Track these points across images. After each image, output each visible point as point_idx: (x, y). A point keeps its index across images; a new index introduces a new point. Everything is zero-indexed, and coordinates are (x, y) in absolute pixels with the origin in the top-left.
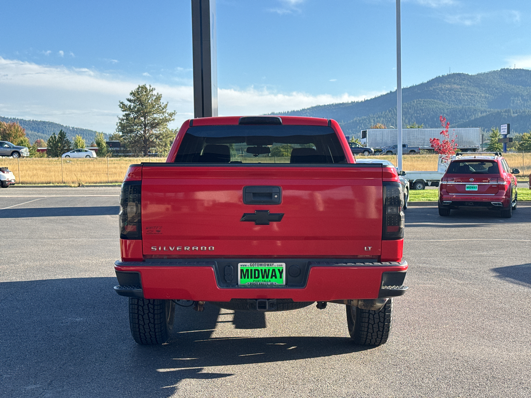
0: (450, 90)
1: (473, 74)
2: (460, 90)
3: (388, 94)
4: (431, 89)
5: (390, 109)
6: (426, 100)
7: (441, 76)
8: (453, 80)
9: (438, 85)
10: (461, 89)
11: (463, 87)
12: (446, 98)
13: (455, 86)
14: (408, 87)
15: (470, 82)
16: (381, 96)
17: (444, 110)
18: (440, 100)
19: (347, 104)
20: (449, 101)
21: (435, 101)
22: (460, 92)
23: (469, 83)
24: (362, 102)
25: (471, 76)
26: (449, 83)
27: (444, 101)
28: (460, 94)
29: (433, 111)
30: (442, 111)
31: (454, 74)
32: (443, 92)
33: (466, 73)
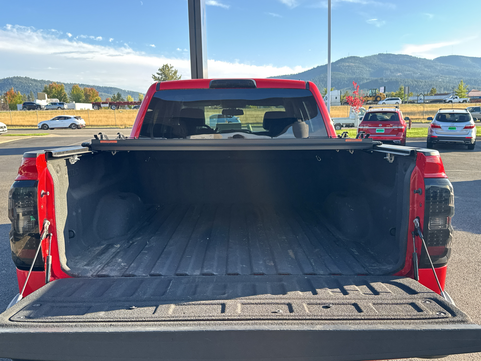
0: (349, 66)
1: (362, 57)
2: (354, 66)
3: (312, 69)
4: (338, 66)
5: (313, 78)
6: (334, 73)
7: (343, 58)
8: (350, 60)
9: (342, 64)
10: (355, 65)
11: (356, 64)
12: (346, 71)
13: (352, 64)
14: (324, 65)
15: (360, 61)
16: (308, 70)
17: (345, 79)
18: (343, 73)
19: (288, 75)
20: (348, 73)
21: (340, 73)
22: (354, 68)
23: (360, 62)
24: (297, 74)
25: (361, 58)
26: (348, 62)
27: (345, 73)
28: (354, 69)
29: (338, 79)
30: (344, 79)
31: (351, 57)
32: (344, 68)
33: (358, 56)
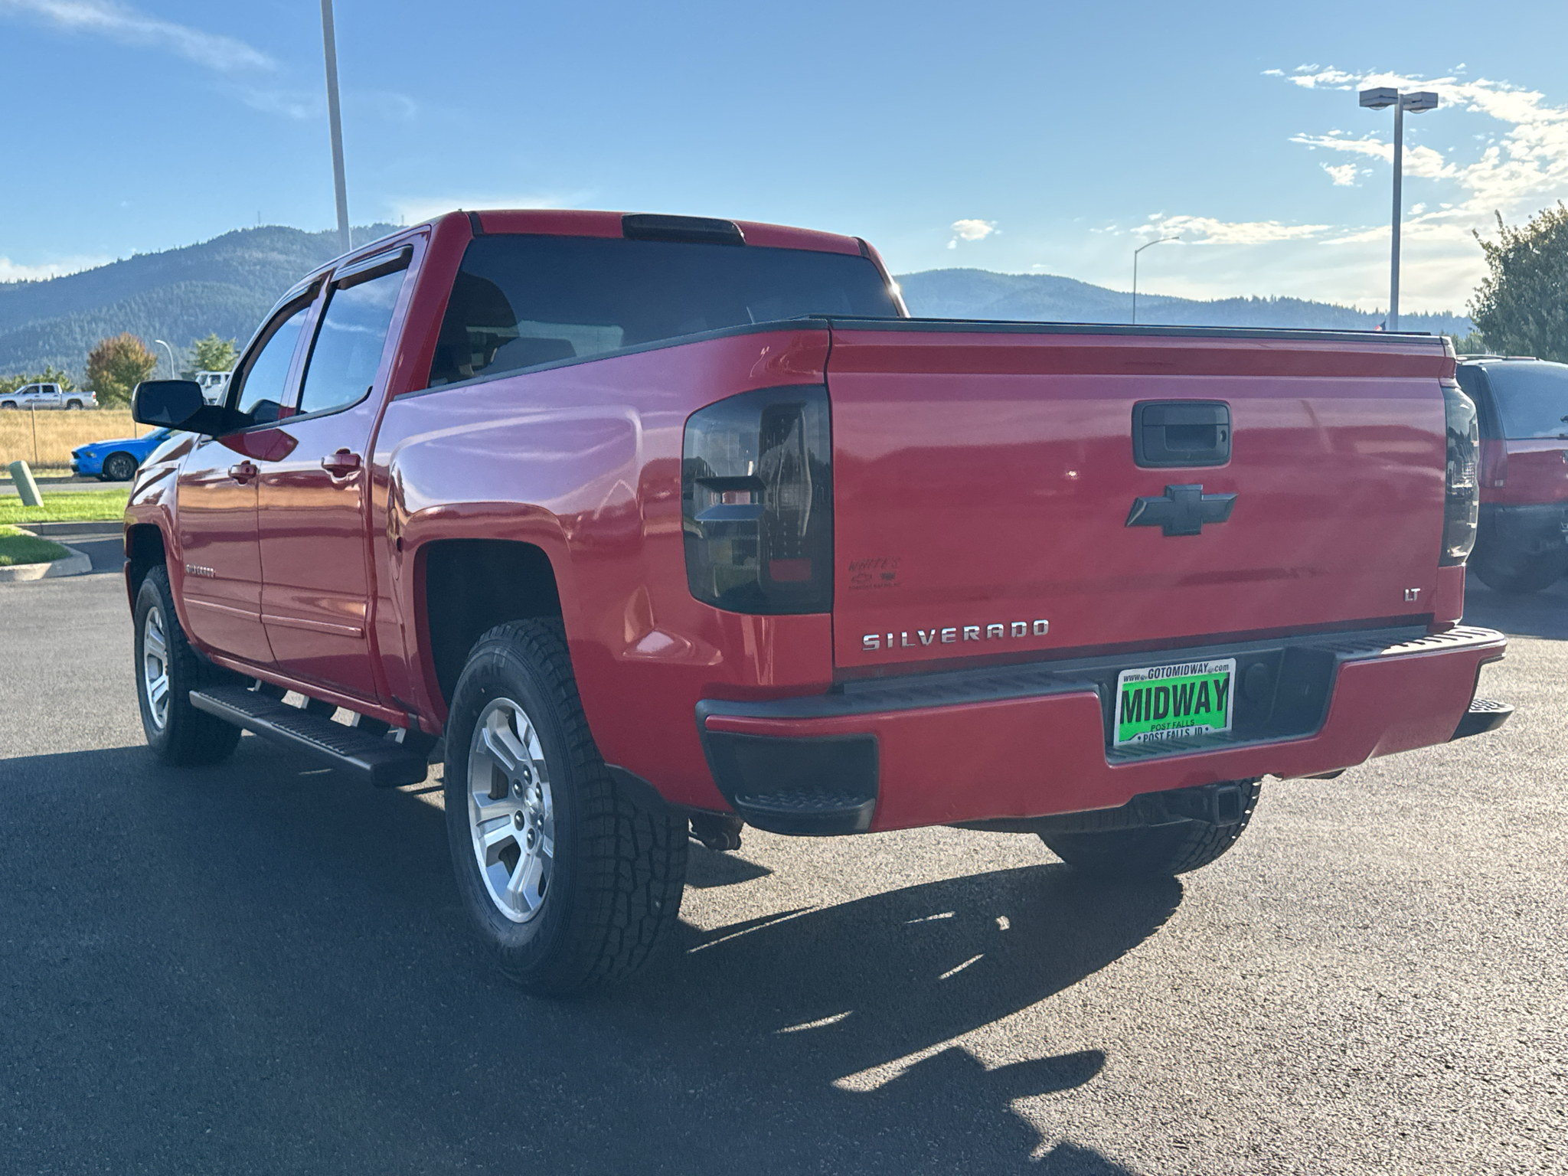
0: (263, 263)
1: (315, 232)
2: (286, 265)
3: (112, 264)
4: (219, 258)
5: (121, 301)
6: (207, 284)
7: (240, 230)
8: (268, 242)
9: (235, 251)
10: (289, 262)
11: (292, 258)
12: (256, 283)
13: (275, 256)
14: (162, 252)
15: (308, 248)
16: (96, 269)
17: (252, 310)
18: (242, 286)
19: (7, 284)
20: (263, 288)
21: (232, 287)
22: (286, 269)
23: (305, 250)
24: (45, 281)
25: (309, 234)
26: (259, 247)
27: (251, 289)
28: (288, 275)
29: (227, 310)
30: (249, 312)
31: (269, 228)
32: (247, 268)
33: (298, 228)
